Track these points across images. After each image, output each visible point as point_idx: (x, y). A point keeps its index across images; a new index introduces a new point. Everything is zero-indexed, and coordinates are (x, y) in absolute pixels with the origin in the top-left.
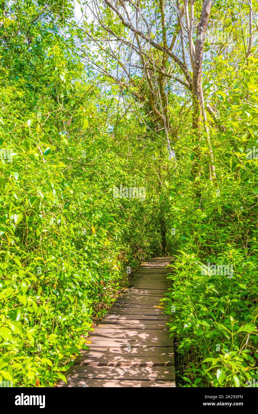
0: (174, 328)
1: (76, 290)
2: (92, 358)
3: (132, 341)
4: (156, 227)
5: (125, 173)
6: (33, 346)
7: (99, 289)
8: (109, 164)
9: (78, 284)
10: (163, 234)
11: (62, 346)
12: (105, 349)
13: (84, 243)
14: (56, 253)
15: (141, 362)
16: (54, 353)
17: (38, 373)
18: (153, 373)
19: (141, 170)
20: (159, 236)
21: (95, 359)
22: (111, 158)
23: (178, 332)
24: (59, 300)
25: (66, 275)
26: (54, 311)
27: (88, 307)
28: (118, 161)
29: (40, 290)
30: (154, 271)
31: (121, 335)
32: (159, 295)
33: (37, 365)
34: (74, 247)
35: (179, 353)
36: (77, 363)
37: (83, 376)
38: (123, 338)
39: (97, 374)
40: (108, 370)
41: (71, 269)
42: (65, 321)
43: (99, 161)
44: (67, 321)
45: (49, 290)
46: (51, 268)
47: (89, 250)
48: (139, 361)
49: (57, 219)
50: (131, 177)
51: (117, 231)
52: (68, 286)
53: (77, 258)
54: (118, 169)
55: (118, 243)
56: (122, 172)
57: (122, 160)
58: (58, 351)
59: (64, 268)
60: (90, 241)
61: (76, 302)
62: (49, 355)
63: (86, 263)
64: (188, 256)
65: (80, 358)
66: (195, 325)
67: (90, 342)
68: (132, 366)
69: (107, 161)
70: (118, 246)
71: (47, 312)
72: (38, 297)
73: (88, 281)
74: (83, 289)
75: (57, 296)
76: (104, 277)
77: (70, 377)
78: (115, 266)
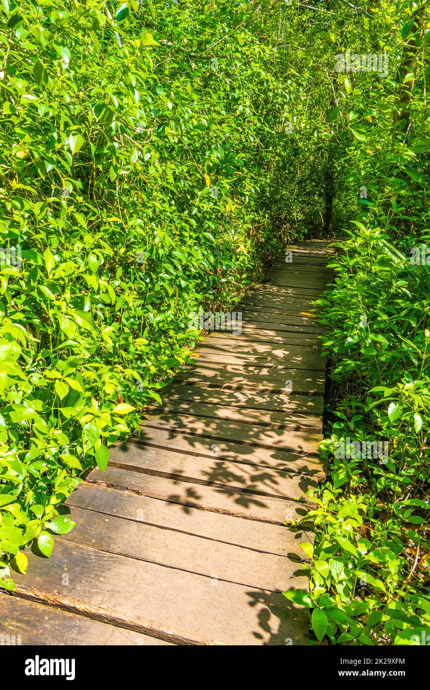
0: (329, 343)
1: (177, 277)
2: (199, 376)
3: (262, 358)
4: (317, 186)
5: (269, 77)
6: (111, 351)
7: (214, 281)
8: (239, 55)
9: (180, 267)
10: (329, 200)
11: (156, 357)
12: (220, 367)
13: (191, 201)
14: (143, 213)
15: (274, 387)
16: (144, 365)
17: (120, 388)
18: (289, 403)
19: (300, 72)
20: (320, 203)
21: (205, 378)
22: (245, 44)
23: (336, 350)
24: (150, 290)
25: (161, 252)
26: (143, 306)
27: (196, 305)
28: (257, 50)
29: (120, 272)
30: (305, 260)
31: (246, 350)
32: (311, 297)
33: (118, 377)
34: (174, 208)
35: (333, 379)
36: (177, 380)
37: (185, 398)
38: (248, 353)
39: (206, 398)
40: (223, 393)
41: (169, 241)
42: (160, 322)
43: (222, 49)
44: (163, 321)
45: (134, 274)
46: (135, 237)
47: (199, 215)
48: (270, 386)
49: (144, 152)
50: (280, 86)
51: (249, 187)
52: (163, 270)
53: (179, 226)
54: (256, 67)
55: (250, 210)
56: (263, 74)
57: (265, 48)
58: (150, 363)
59: (157, 240)
60: (200, 201)
61: (177, 294)
62: (136, 366)
63: (194, 235)
64: (368, 232)
65: (182, 375)
66: (364, 340)
67: (198, 355)
68: (258, 391)
69: (237, 50)
70: (248, 213)
71: (131, 305)
72: (117, 283)
73: (196, 264)
74: (189, 276)
75: (146, 284)
76: (222, 261)
77: (167, 397)
78: (242, 246)
